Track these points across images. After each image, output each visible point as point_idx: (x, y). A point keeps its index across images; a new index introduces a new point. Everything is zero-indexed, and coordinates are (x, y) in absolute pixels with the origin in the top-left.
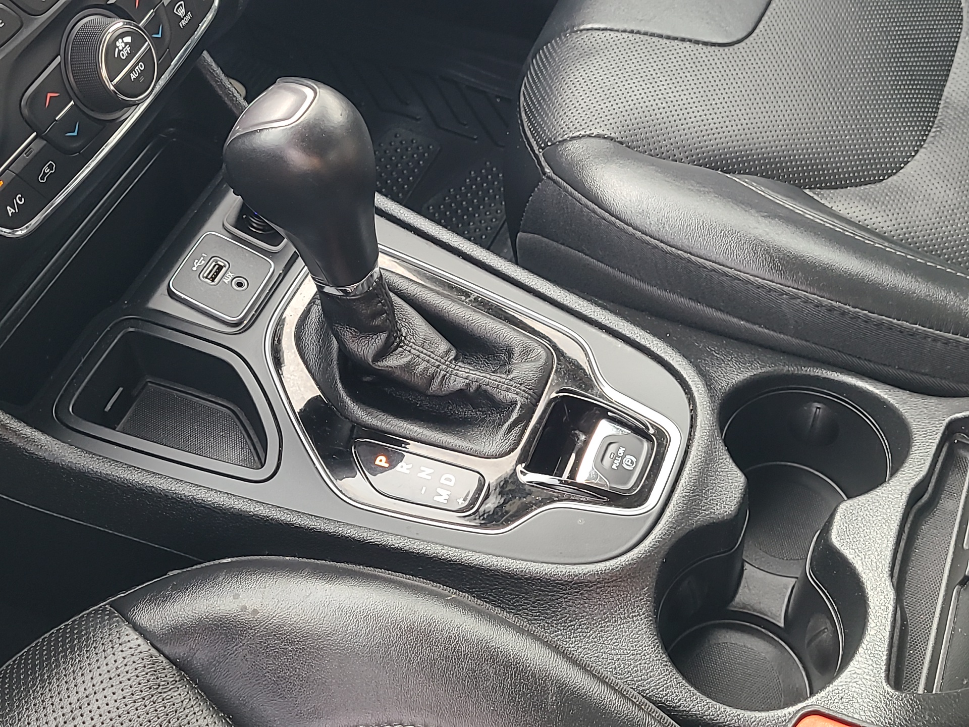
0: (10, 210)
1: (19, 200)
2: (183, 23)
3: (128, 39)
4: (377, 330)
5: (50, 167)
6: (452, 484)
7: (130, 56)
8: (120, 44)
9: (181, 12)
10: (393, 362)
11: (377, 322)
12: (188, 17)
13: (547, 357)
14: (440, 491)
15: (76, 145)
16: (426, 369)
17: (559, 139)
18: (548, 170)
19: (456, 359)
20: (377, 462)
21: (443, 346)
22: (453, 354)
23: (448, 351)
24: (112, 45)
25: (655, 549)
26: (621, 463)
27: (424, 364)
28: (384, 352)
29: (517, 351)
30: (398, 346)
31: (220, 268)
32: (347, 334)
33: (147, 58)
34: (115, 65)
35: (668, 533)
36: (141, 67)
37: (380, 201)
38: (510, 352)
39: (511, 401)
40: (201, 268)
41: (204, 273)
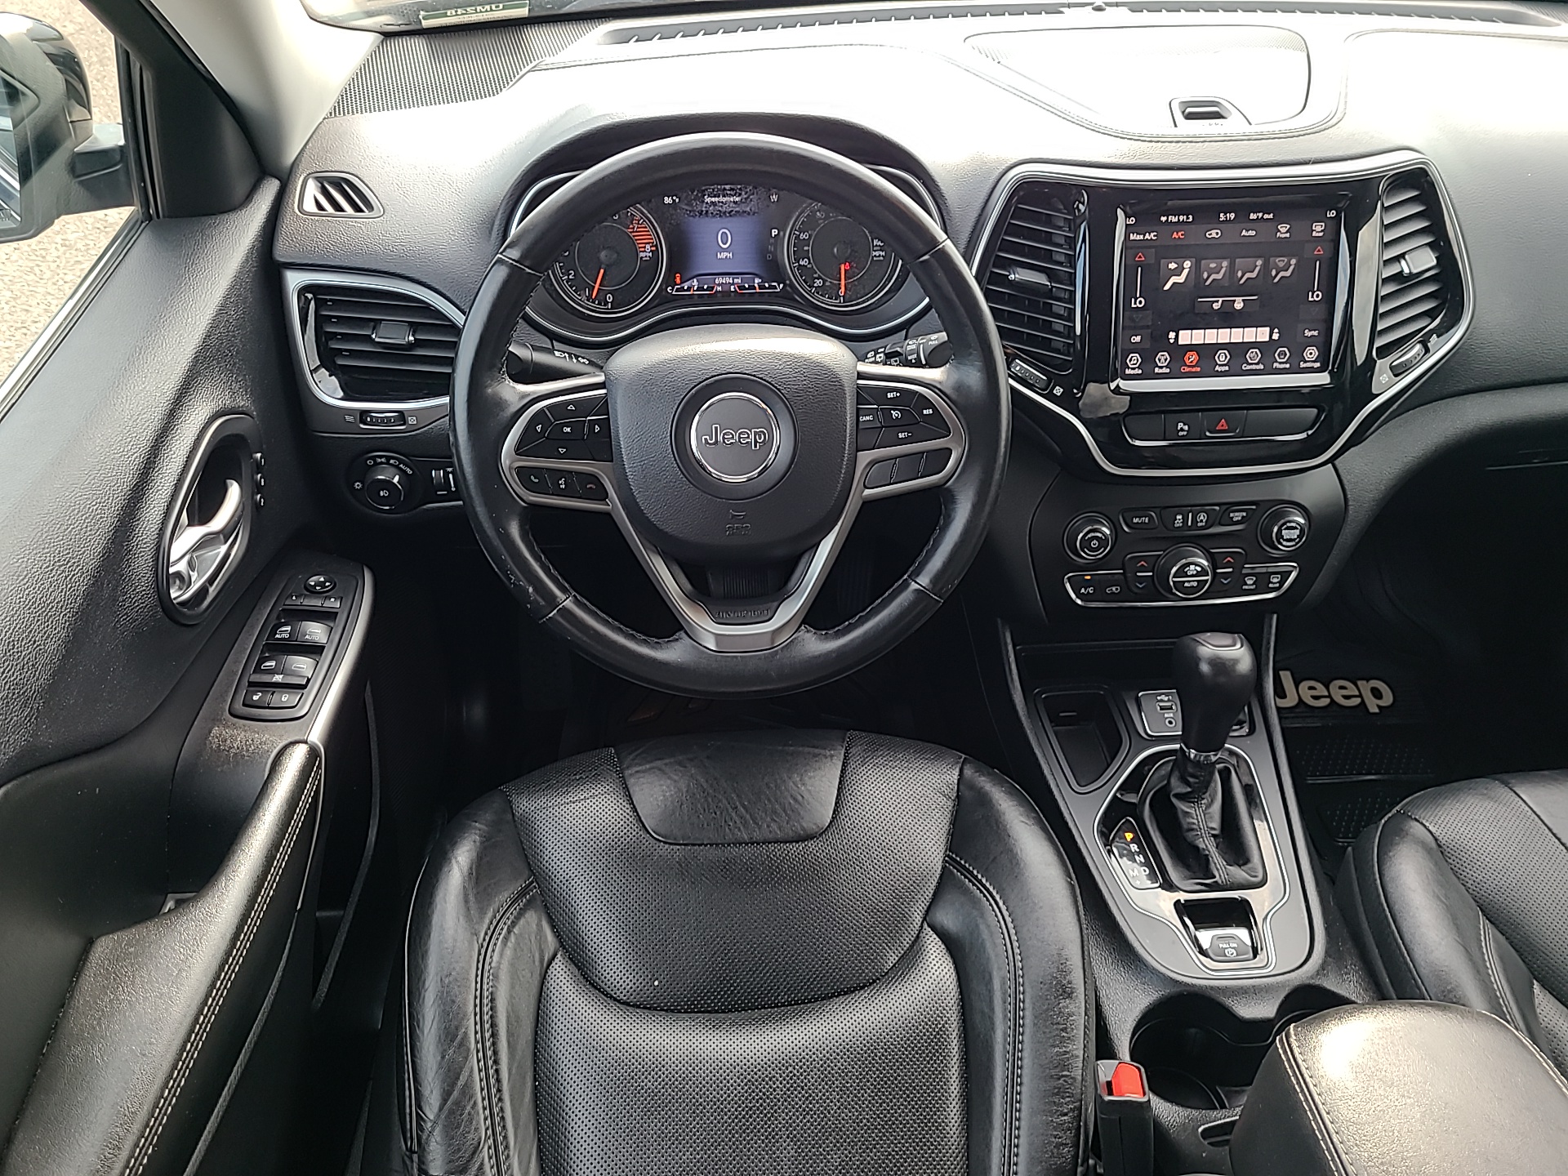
0: (1083, 591)
1: (1091, 590)
2: (1246, 587)
3: (1199, 569)
4: (1188, 784)
5: (1117, 589)
6: (1143, 873)
7: (1192, 576)
8: (1192, 568)
9: (1249, 582)
10: (1182, 806)
11: (1191, 780)
12: (1251, 587)
13: (1261, 881)
14: (1135, 870)
15: (1136, 590)
16: (1193, 824)
19: (1214, 836)
20: (1127, 834)
21: (1215, 824)
22: (1215, 831)
23: (1215, 829)
24: (1188, 564)
25: (1187, 984)
26: (1227, 948)
27: (1195, 822)
28: (1181, 797)
29: (1249, 865)
30: (1193, 803)
31: (1171, 709)
32: (1176, 774)
33: (1202, 583)
34: (1181, 574)
35: (1201, 987)
36: (1195, 584)
38: (1243, 861)
39: (1215, 877)
40: (1162, 701)
41: (1161, 704)
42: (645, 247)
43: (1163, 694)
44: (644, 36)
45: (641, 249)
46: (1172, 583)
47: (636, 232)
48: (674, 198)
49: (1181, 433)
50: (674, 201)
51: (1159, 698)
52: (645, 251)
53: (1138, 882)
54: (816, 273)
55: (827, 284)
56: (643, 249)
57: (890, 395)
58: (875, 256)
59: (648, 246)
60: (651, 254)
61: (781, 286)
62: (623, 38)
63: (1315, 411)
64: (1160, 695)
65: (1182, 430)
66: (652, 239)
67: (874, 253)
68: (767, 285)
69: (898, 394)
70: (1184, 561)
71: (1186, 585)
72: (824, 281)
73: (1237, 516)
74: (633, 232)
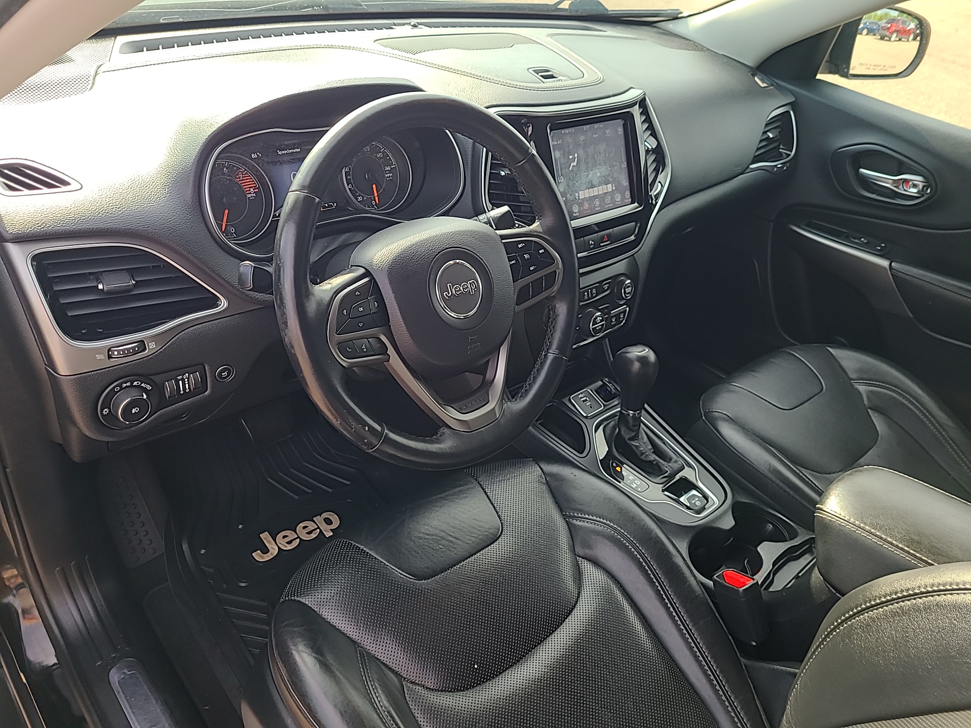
2: (613, 323)
3: (601, 319)
4: (633, 431)
6: (638, 484)
7: (599, 323)
8: (598, 318)
9: (614, 320)
10: (634, 443)
11: (634, 428)
12: (615, 323)
14: (634, 484)
16: (642, 450)
17: (711, 410)
18: (704, 418)
19: (653, 452)
20: (617, 468)
21: (650, 447)
22: (653, 450)
23: (651, 449)
24: (596, 318)
26: (695, 502)
27: (642, 449)
28: (632, 439)
30: (637, 440)
33: (602, 326)
34: (595, 323)
36: (600, 327)
37: (646, 406)
38: (671, 459)
39: (668, 471)
40: (581, 398)
41: (582, 399)
42: (250, 190)
43: (580, 394)
44: (152, 46)
45: (248, 192)
46: (591, 329)
47: (243, 180)
48: (258, 154)
49: (592, 246)
50: (258, 156)
51: (579, 396)
52: (250, 193)
53: (639, 489)
54: (357, 192)
55: (365, 198)
56: (249, 192)
57: (520, 246)
58: (387, 177)
59: (252, 190)
60: (254, 195)
61: (335, 204)
62: (138, 48)
63: (634, 223)
64: (579, 394)
65: (592, 244)
66: (255, 183)
67: (386, 175)
68: (326, 205)
69: (524, 244)
70: (593, 318)
71: (597, 328)
72: (363, 197)
73: (606, 287)
74: (240, 181)
